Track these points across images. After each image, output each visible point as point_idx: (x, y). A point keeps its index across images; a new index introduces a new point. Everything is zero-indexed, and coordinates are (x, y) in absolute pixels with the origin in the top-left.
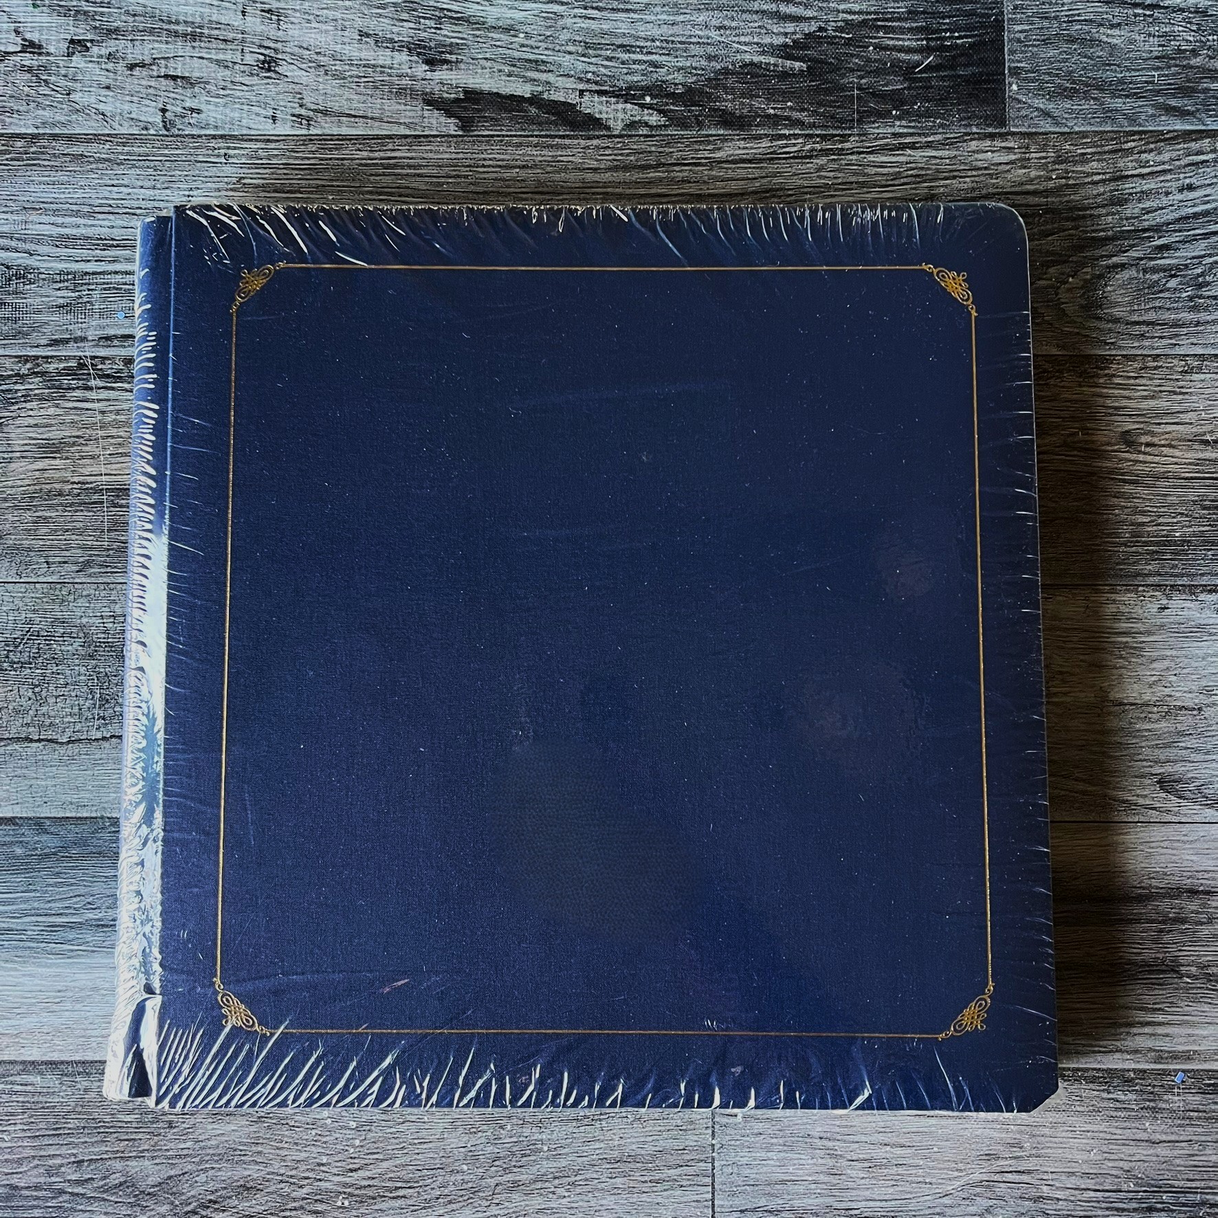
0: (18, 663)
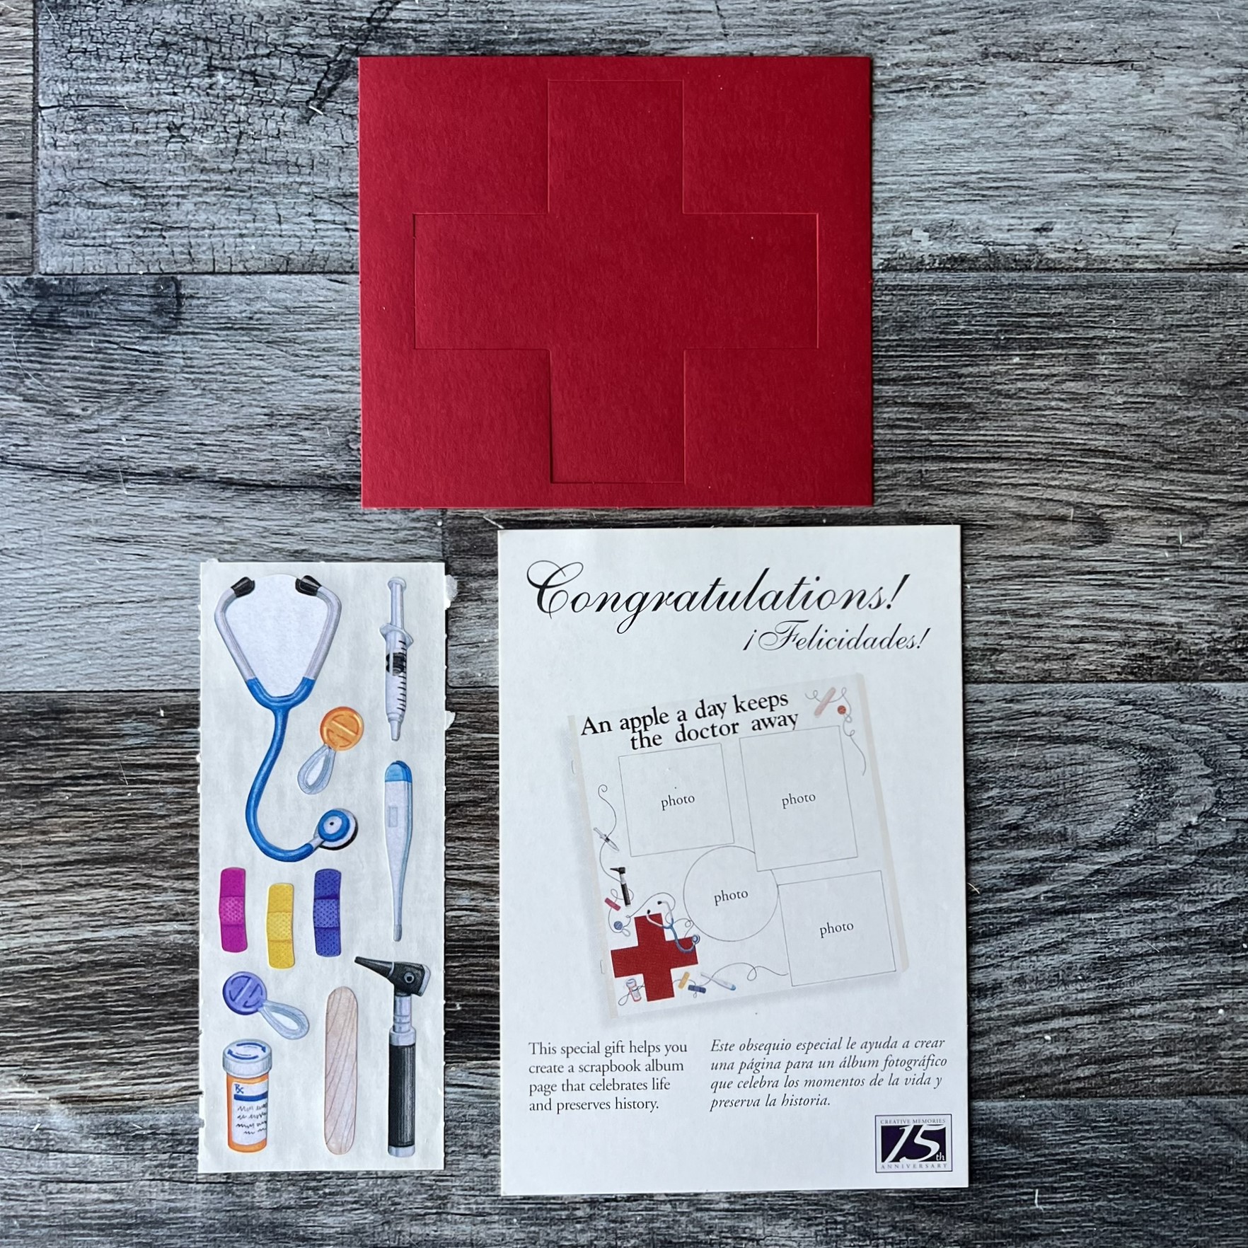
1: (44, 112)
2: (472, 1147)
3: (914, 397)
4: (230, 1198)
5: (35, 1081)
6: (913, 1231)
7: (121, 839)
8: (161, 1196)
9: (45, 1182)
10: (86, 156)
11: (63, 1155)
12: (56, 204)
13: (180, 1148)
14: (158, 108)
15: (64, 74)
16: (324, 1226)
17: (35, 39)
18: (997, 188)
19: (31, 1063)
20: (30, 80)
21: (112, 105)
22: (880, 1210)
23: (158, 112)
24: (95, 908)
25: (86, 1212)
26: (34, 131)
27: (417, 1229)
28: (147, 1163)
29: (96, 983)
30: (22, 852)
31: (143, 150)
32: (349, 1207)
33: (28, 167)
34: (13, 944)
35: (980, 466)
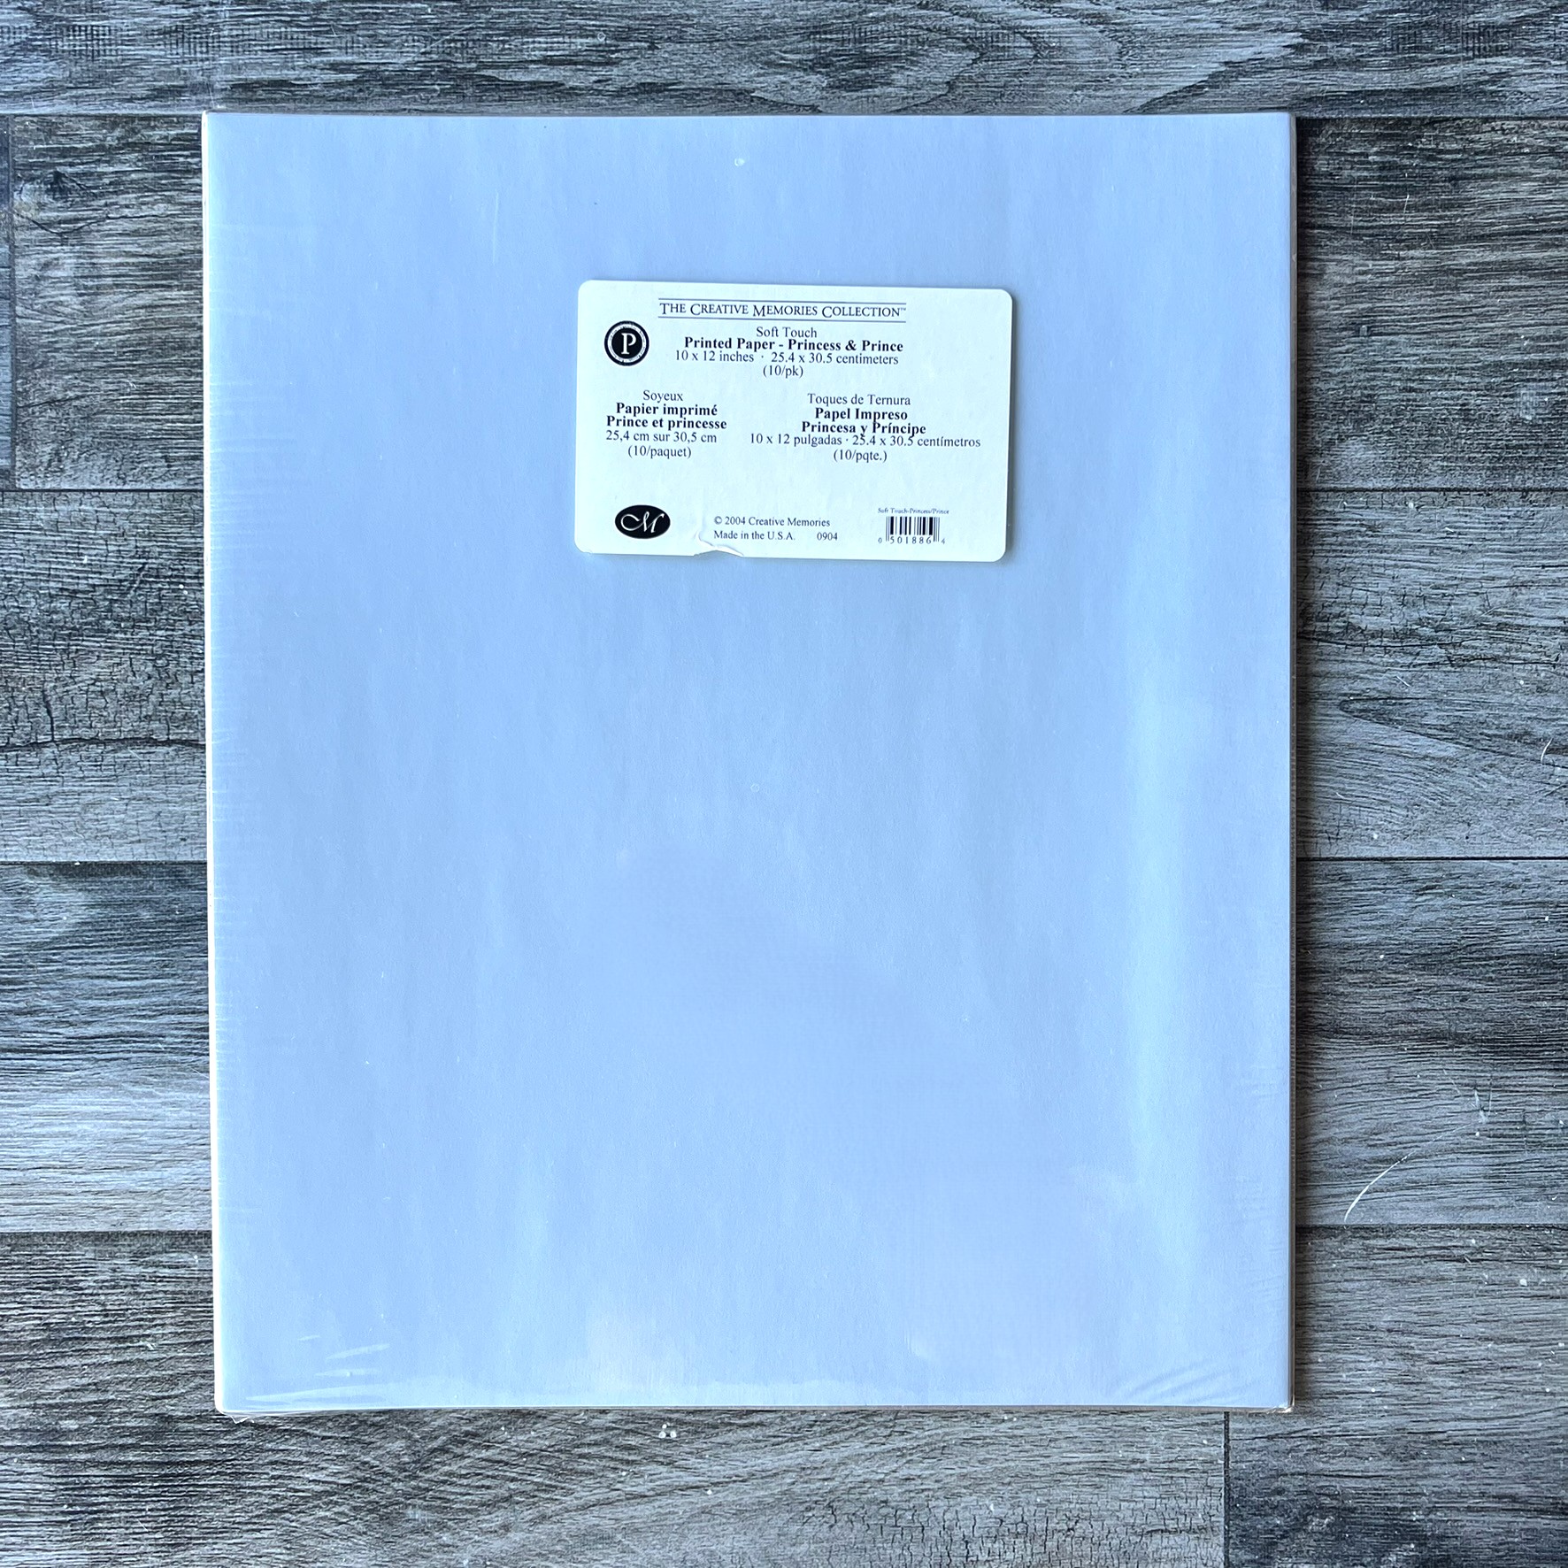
0: (128, 619)
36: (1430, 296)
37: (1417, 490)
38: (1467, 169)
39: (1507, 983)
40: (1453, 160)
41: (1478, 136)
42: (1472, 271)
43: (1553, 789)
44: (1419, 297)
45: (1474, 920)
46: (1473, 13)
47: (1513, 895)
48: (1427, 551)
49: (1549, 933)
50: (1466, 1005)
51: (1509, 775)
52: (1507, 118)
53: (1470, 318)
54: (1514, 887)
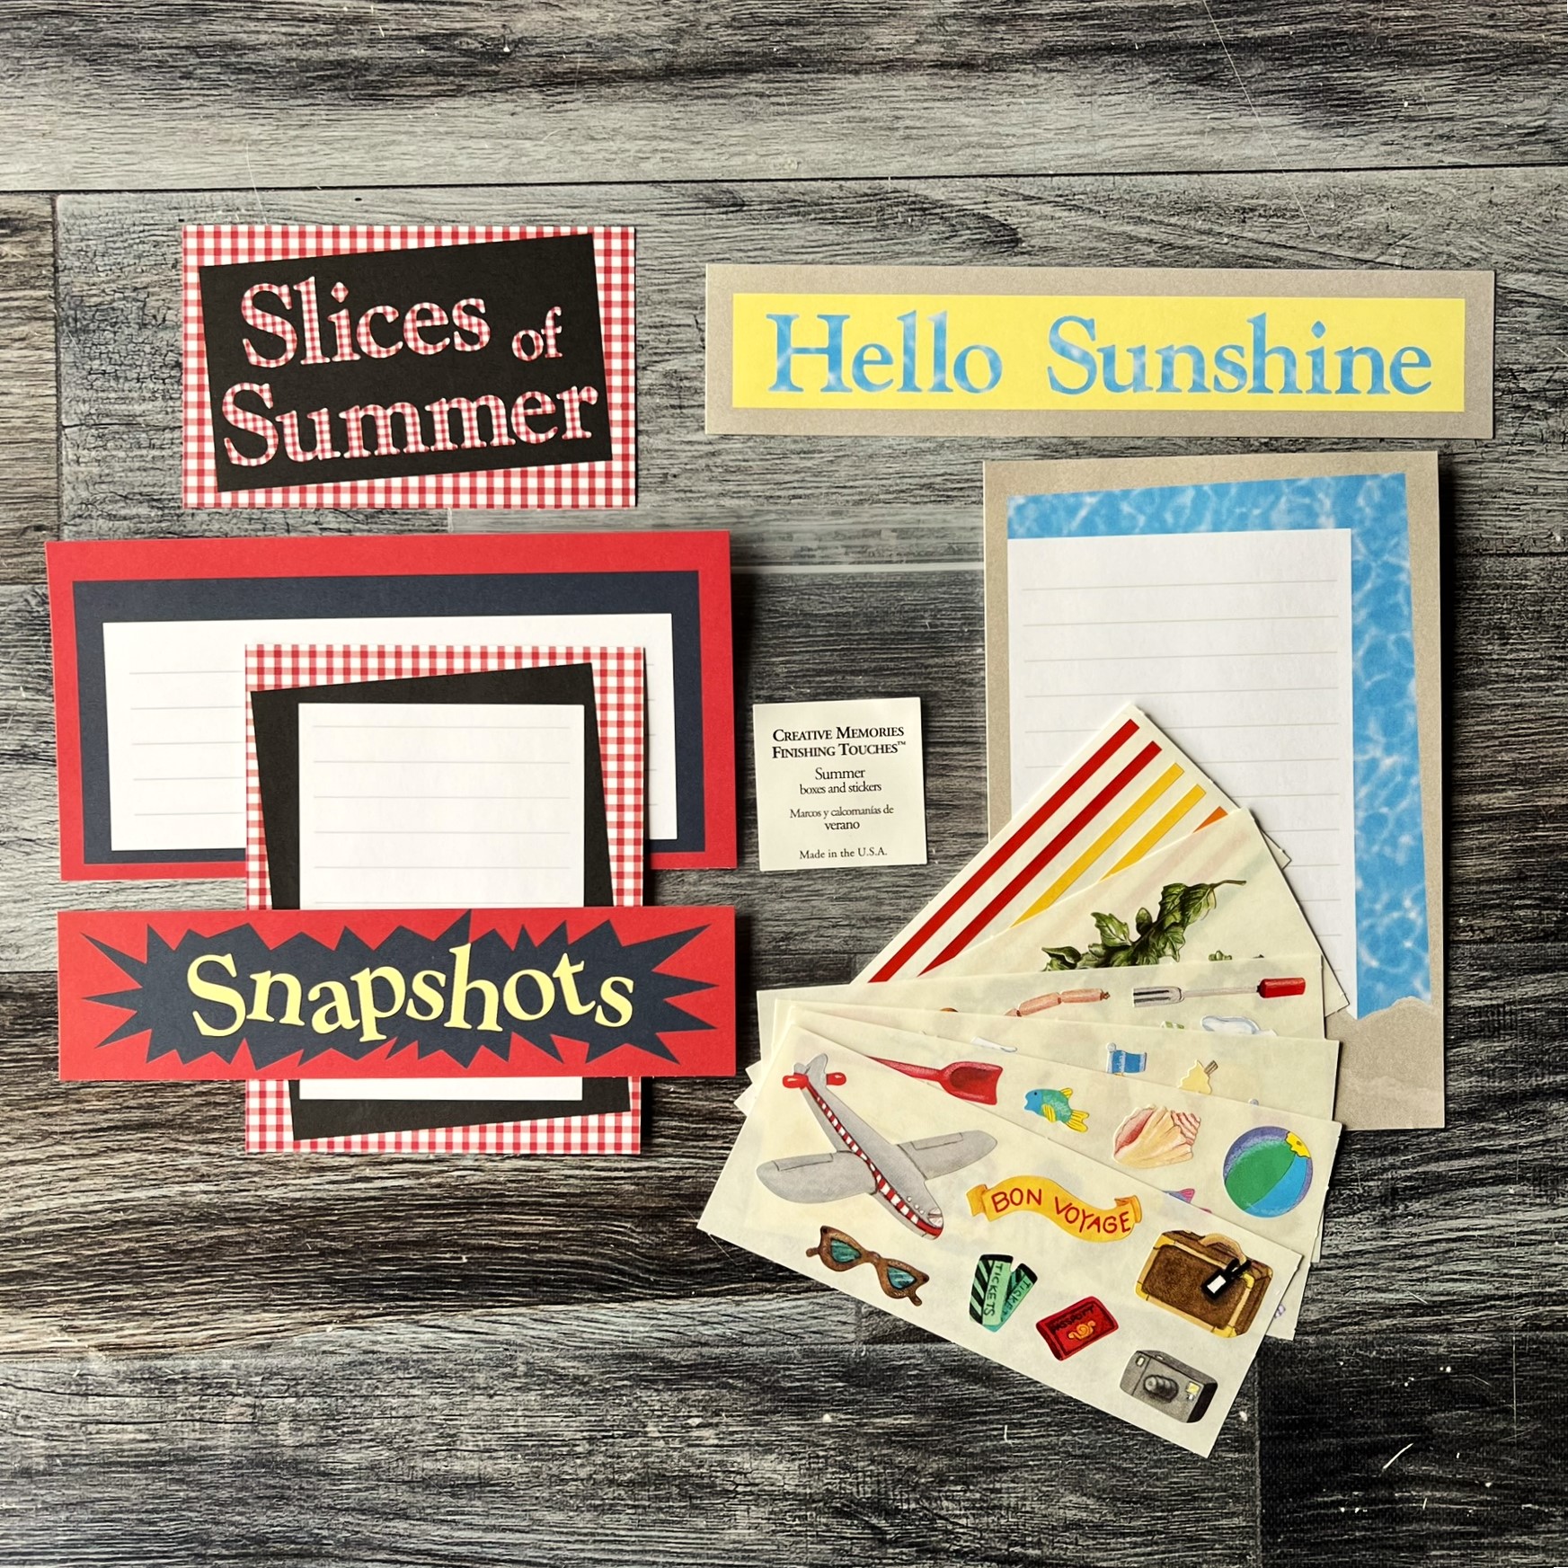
1: (67, 430)
2: (479, 1389)
3: (884, 687)
4: (255, 1437)
5: (75, 1330)
6: (891, 1464)
7: (150, 1107)
8: (193, 1435)
9: (84, 1424)
10: (107, 471)
11: (102, 1399)
12: (80, 516)
13: (209, 1391)
14: (172, 425)
15: (84, 394)
16: (343, 1462)
17: (58, 362)
18: (961, 489)
19: (70, 1314)
20: (54, 400)
21: (130, 423)
22: (859, 1445)
23: (173, 429)
24: (127, 1171)
25: (123, 1451)
26: (59, 449)
27: (428, 1465)
28: (179, 1405)
29: (130, 1240)
30: (58, 1120)
31: (159, 465)
32: (366, 1444)
33: (53, 483)
34: (52, 1205)
35: (946, 750)
36: (1543, 757)
37: (1552, 554)
38: (1508, 890)
39: (1446, 35)
40: (1521, 898)
41: (1498, 924)
42: (1500, 783)
43: (1402, 241)
44: (1554, 755)
45: (1483, 101)
46: (1506, 1051)
47: (1441, 128)
48: (1541, 490)
49: (1402, 89)
50: (1489, 11)
51: (1449, 255)
52: (1468, 942)
53: (1501, 734)
54: (1441, 137)
